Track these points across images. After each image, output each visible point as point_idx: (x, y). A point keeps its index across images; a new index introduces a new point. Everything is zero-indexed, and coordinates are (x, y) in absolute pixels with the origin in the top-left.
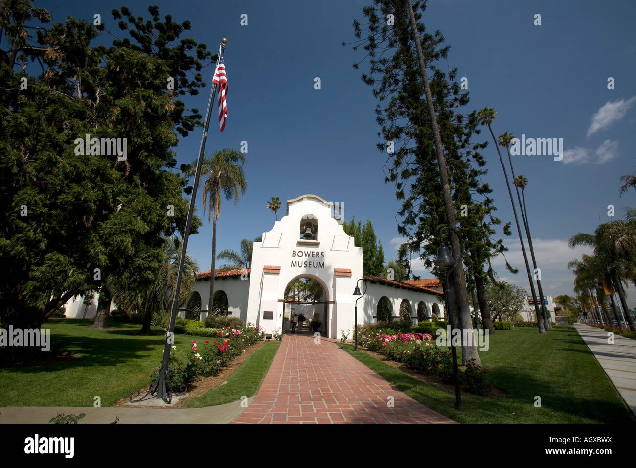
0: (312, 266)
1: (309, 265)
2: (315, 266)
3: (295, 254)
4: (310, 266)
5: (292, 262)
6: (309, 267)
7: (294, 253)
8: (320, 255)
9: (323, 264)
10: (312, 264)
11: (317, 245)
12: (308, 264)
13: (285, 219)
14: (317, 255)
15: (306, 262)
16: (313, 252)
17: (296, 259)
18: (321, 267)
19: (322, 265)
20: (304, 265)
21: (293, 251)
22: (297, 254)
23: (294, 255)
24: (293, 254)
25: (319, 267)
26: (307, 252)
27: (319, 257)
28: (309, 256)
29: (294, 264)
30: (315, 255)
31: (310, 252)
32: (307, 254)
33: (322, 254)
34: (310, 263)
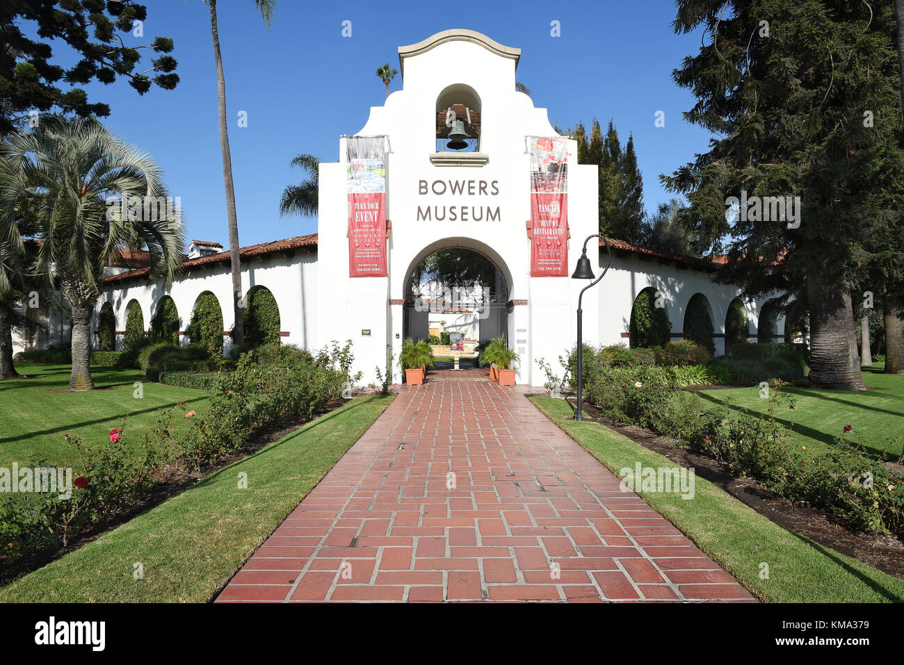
0: (469, 216)
1: (463, 214)
2: (478, 216)
3: (425, 187)
4: (465, 217)
5: (419, 209)
6: (463, 219)
7: (423, 187)
8: (489, 189)
9: (498, 210)
10: (469, 211)
11: (483, 161)
12: (458, 212)
13: (394, 98)
14: (483, 189)
15: (454, 207)
16: (470, 182)
17: (430, 200)
18: (493, 219)
19: (494, 213)
20: (449, 215)
21: (421, 182)
22: (430, 187)
23: (423, 190)
24: (421, 187)
25: (487, 220)
26: (457, 182)
27: (486, 194)
28: (461, 192)
29: (424, 214)
30: (476, 190)
31: (464, 182)
32: (457, 188)
33: (494, 187)
34: (465, 211)
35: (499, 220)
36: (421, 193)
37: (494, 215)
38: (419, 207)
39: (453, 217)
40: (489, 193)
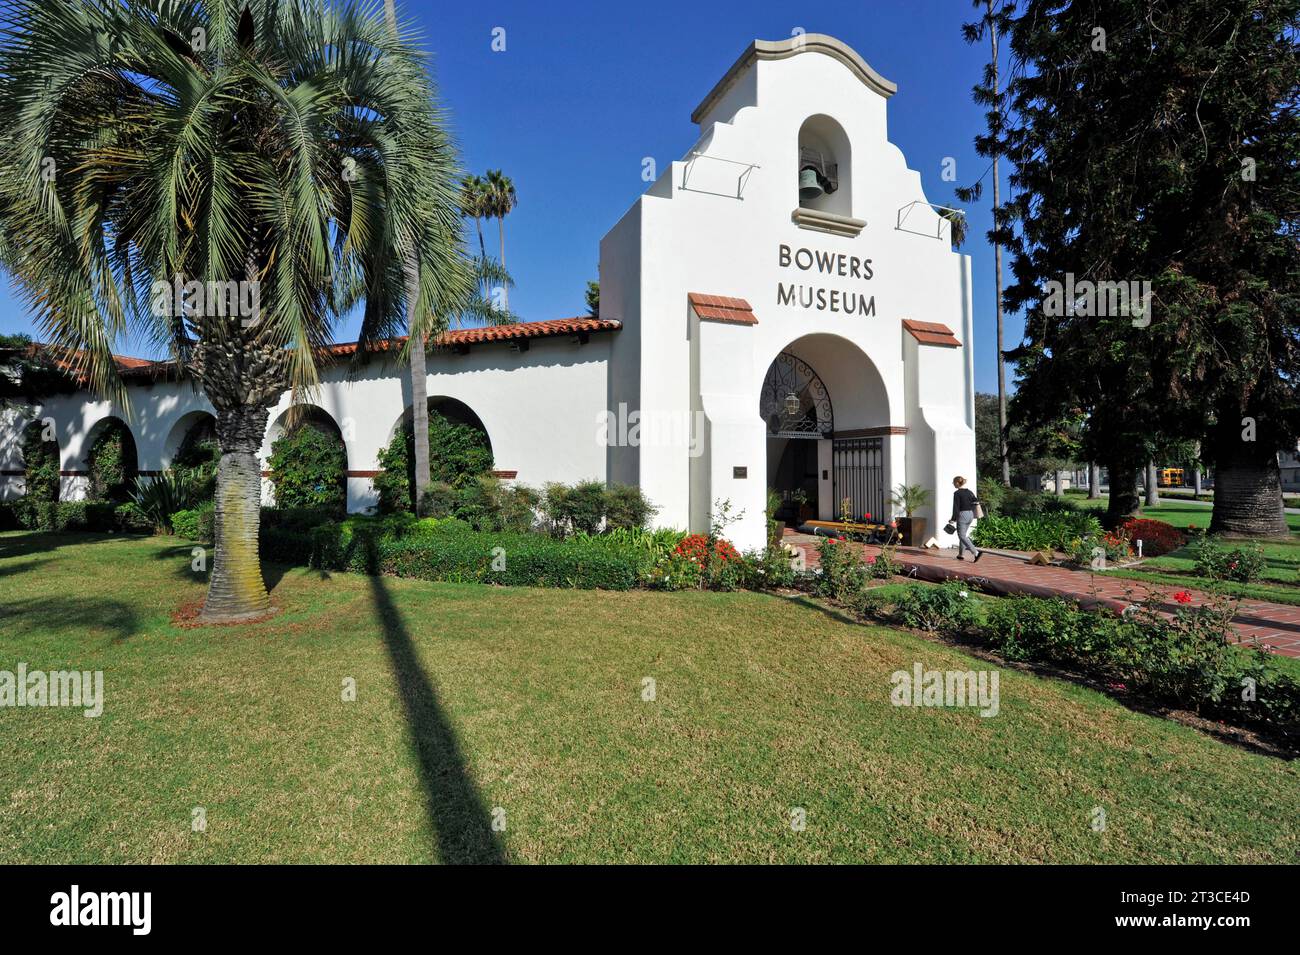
0: (839, 305)
1: (833, 301)
2: (850, 307)
3: (788, 256)
4: (835, 305)
5: (781, 290)
6: (833, 309)
7: (784, 253)
8: (862, 270)
9: (872, 303)
10: (840, 298)
11: (852, 229)
12: (826, 296)
13: (744, 114)
14: (854, 270)
15: (822, 291)
16: (840, 257)
17: (791, 276)
18: (867, 313)
19: (867, 304)
20: (816, 301)
21: (782, 247)
22: (792, 256)
23: (785, 261)
24: (782, 256)
25: (860, 313)
26: (826, 254)
27: (858, 276)
28: (830, 269)
29: (784, 295)
30: (847, 269)
31: (834, 255)
32: (825, 263)
33: (867, 268)
34: (835, 297)
35: (874, 314)
36: (782, 264)
37: (868, 307)
38: (780, 285)
39: (821, 304)
40: (862, 275)
